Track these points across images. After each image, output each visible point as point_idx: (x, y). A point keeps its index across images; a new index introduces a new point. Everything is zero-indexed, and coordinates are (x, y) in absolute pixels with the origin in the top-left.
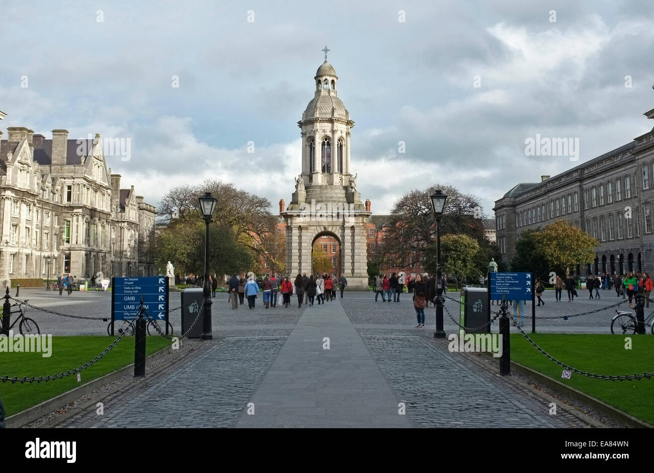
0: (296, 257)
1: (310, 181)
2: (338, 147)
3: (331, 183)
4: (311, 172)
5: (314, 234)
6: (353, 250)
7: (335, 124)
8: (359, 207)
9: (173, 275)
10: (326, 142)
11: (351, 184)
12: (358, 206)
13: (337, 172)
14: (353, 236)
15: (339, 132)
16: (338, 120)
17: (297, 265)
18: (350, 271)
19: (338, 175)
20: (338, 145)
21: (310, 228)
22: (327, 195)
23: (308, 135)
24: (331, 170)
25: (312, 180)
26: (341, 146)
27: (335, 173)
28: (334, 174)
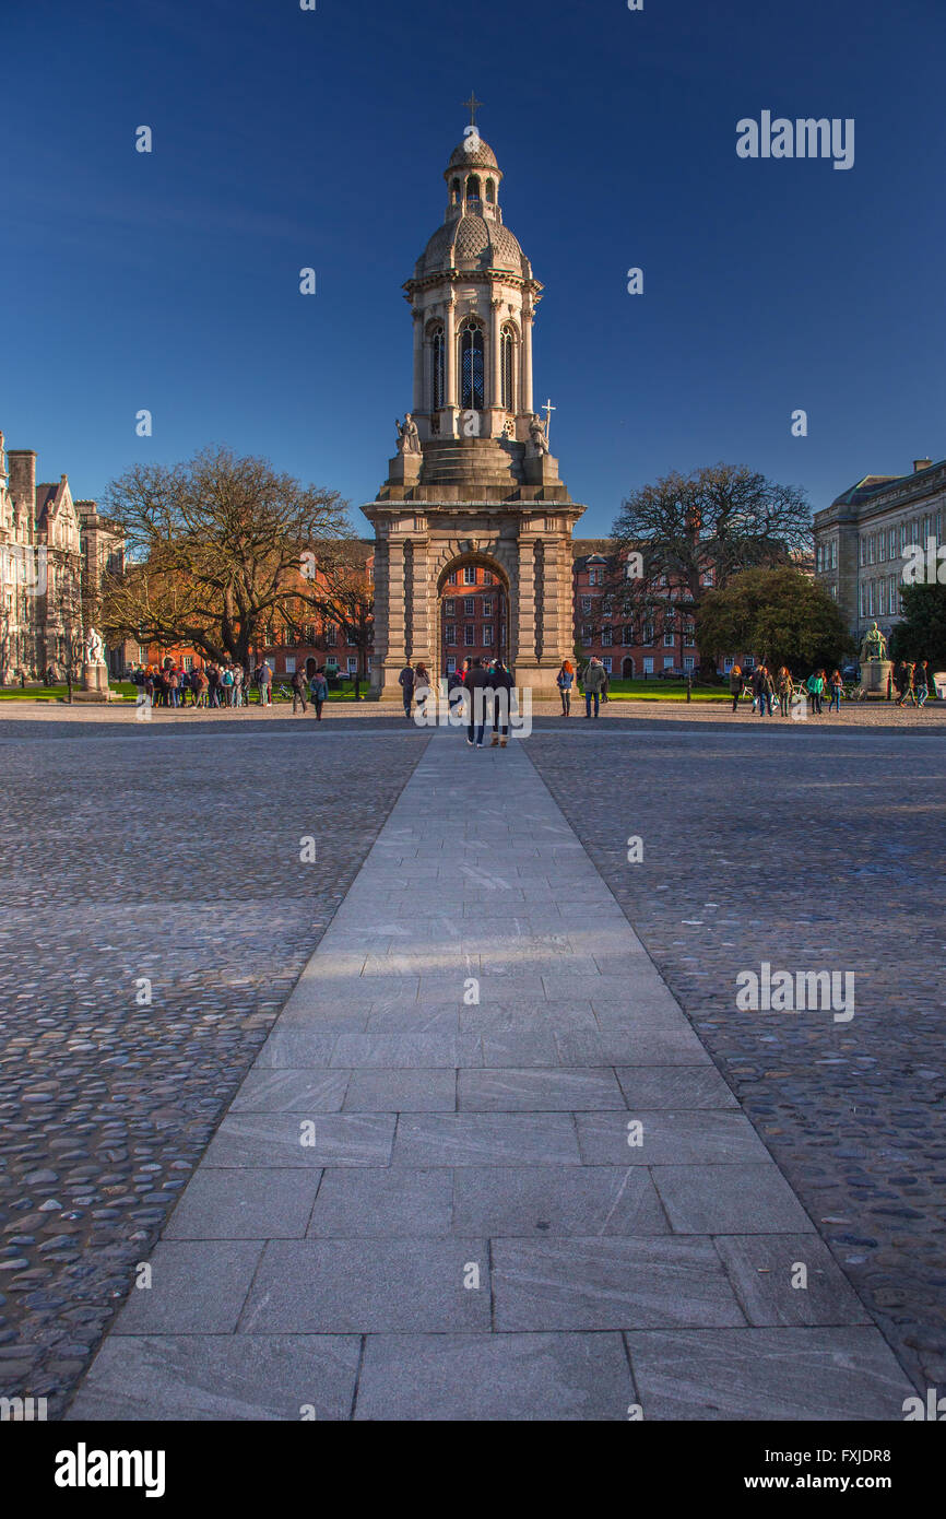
0: (398, 617)
1: (433, 432)
2: (503, 345)
3: (485, 432)
4: (436, 406)
5: (442, 559)
6: (539, 598)
7: (497, 286)
8: (555, 493)
9: (102, 661)
10: (472, 332)
11: (534, 436)
12: (552, 491)
13: (501, 406)
14: (539, 564)
15: (504, 307)
16: (503, 276)
17: (400, 635)
18: (531, 652)
19: (504, 414)
20: (502, 341)
21: (433, 544)
22: (477, 464)
23: (428, 316)
24: (486, 400)
25: (438, 427)
26: (510, 344)
27: (496, 410)
28: (494, 413)
